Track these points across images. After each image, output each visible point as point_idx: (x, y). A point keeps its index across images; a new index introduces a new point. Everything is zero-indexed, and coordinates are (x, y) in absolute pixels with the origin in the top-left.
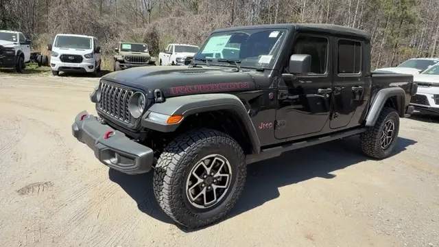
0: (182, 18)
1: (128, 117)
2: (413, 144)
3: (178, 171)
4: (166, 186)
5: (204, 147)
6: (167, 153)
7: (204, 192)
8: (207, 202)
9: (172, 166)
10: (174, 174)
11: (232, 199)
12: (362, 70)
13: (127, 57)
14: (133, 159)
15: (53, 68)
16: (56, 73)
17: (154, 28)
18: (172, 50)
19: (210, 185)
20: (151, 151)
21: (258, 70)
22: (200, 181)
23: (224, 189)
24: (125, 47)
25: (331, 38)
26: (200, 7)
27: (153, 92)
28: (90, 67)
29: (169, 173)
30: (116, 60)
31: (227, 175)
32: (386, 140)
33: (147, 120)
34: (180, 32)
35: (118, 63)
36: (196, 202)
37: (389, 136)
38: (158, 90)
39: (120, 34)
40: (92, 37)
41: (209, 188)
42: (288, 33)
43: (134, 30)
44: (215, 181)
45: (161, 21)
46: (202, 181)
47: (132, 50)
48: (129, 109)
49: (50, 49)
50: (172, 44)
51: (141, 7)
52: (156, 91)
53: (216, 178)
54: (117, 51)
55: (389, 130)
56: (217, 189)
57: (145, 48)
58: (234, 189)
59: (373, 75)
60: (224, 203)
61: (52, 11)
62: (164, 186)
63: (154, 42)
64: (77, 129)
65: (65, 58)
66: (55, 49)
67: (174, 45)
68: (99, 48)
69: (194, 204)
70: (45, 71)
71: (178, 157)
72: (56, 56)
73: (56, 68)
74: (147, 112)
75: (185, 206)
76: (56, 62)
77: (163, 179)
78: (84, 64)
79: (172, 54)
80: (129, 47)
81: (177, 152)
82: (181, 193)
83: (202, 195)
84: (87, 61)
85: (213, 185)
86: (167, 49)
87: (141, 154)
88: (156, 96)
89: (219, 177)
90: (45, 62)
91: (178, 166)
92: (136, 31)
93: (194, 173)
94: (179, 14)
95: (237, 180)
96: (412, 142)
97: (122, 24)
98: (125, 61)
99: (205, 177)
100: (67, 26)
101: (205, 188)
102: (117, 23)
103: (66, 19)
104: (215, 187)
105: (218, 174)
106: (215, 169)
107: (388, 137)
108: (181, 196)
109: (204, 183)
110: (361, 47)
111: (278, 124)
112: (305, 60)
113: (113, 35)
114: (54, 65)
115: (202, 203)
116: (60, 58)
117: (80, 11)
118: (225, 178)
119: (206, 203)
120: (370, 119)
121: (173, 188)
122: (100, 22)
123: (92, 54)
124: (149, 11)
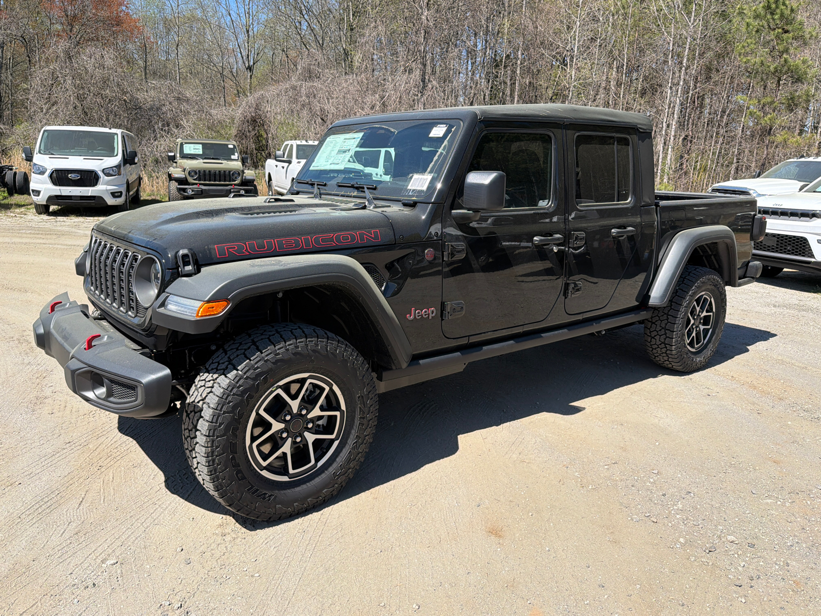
0: (317, 84)
1: (133, 304)
2: (766, 339)
3: (224, 409)
4: (201, 439)
5: (277, 361)
6: (206, 375)
7: (287, 448)
8: (294, 468)
9: (213, 400)
10: (216, 417)
11: (349, 460)
12: (634, 193)
13: (193, 172)
14: (133, 388)
15: (35, 198)
16: (43, 209)
17: (257, 107)
18: (290, 155)
19: (301, 435)
20: (167, 371)
21: (405, 205)
22: (277, 426)
23: (332, 441)
24: (189, 149)
25: (558, 132)
26: (357, 58)
27: (176, 256)
28: (114, 195)
29: (207, 413)
30: (170, 177)
31: (338, 413)
32: (698, 334)
33: (162, 310)
34: (314, 115)
35: (174, 185)
36: (269, 468)
37: (704, 325)
38: (185, 251)
39: (184, 123)
40: (119, 131)
41: (299, 439)
42: (463, 127)
43: (213, 112)
44: (310, 425)
45: (271, 91)
46: (282, 426)
47: (204, 156)
48: (134, 289)
49: (29, 158)
50: (290, 142)
51: (232, 60)
52: (181, 252)
53: (312, 420)
54: (172, 159)
55: (705, 314)
56: (316, 443)
57: (232, 152)
58: (351, 441)
59: (663, 203)
60: (331, 470)
61: (40, 75)
62: (198, 440)
63: (258, 137)
64: (41, 331)
65: (60, 177)
66: (38, 159)
67: (295, 143)
68: (134, 154)
69: (265, 473)
70: (20, 206)
71: (224, 381)
72: (42, 173)
73: (41, 199)
74: (163, 296)
75: (244, 478)
76: (42, 186)
77: (196, 426)
78: (102, 189)
79: (290, 162)
80: (198, 149)
81: (224, 373)
82: (234, 452)
83: (285, 454)
84: (108, 183)
85: (306, 434)
86: (280, 153)
87: (147, 379)
88: (181, 263)
89: (320, 418)
90: (22, 187)
91: (223, 400)
92: (218, 113)
93: (262, 412)
94: (310, 75)
95: (357, 422)
96: (765, 335)
97: (188, 101)
98: (190, 180)
99: (288, 418)
100: (71, 107)
101: (290, 440)
102: (178, 99)
103: (67, 92)
104: (310, 438)
105: (316, 412)
106: (309, 401)
107: (702, 327)
108: (233, 458)
109: (285, 430)
110: (630, 148)
111: (448, 309)
112: (493, 183)
113: (171, 124)
114: (37, 193)
115: (284, 471)
116: (51, 176)
117: (98, 73)
118: (332, 419)
119: (291, 471)
120: (657, 292)
121: (216, 444)
122: (140, 96)
123: (118, 167)
124: (250, 68)
